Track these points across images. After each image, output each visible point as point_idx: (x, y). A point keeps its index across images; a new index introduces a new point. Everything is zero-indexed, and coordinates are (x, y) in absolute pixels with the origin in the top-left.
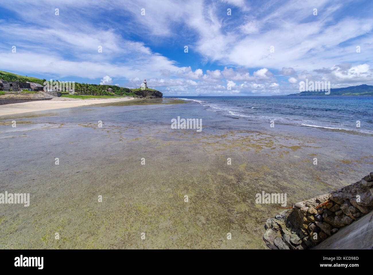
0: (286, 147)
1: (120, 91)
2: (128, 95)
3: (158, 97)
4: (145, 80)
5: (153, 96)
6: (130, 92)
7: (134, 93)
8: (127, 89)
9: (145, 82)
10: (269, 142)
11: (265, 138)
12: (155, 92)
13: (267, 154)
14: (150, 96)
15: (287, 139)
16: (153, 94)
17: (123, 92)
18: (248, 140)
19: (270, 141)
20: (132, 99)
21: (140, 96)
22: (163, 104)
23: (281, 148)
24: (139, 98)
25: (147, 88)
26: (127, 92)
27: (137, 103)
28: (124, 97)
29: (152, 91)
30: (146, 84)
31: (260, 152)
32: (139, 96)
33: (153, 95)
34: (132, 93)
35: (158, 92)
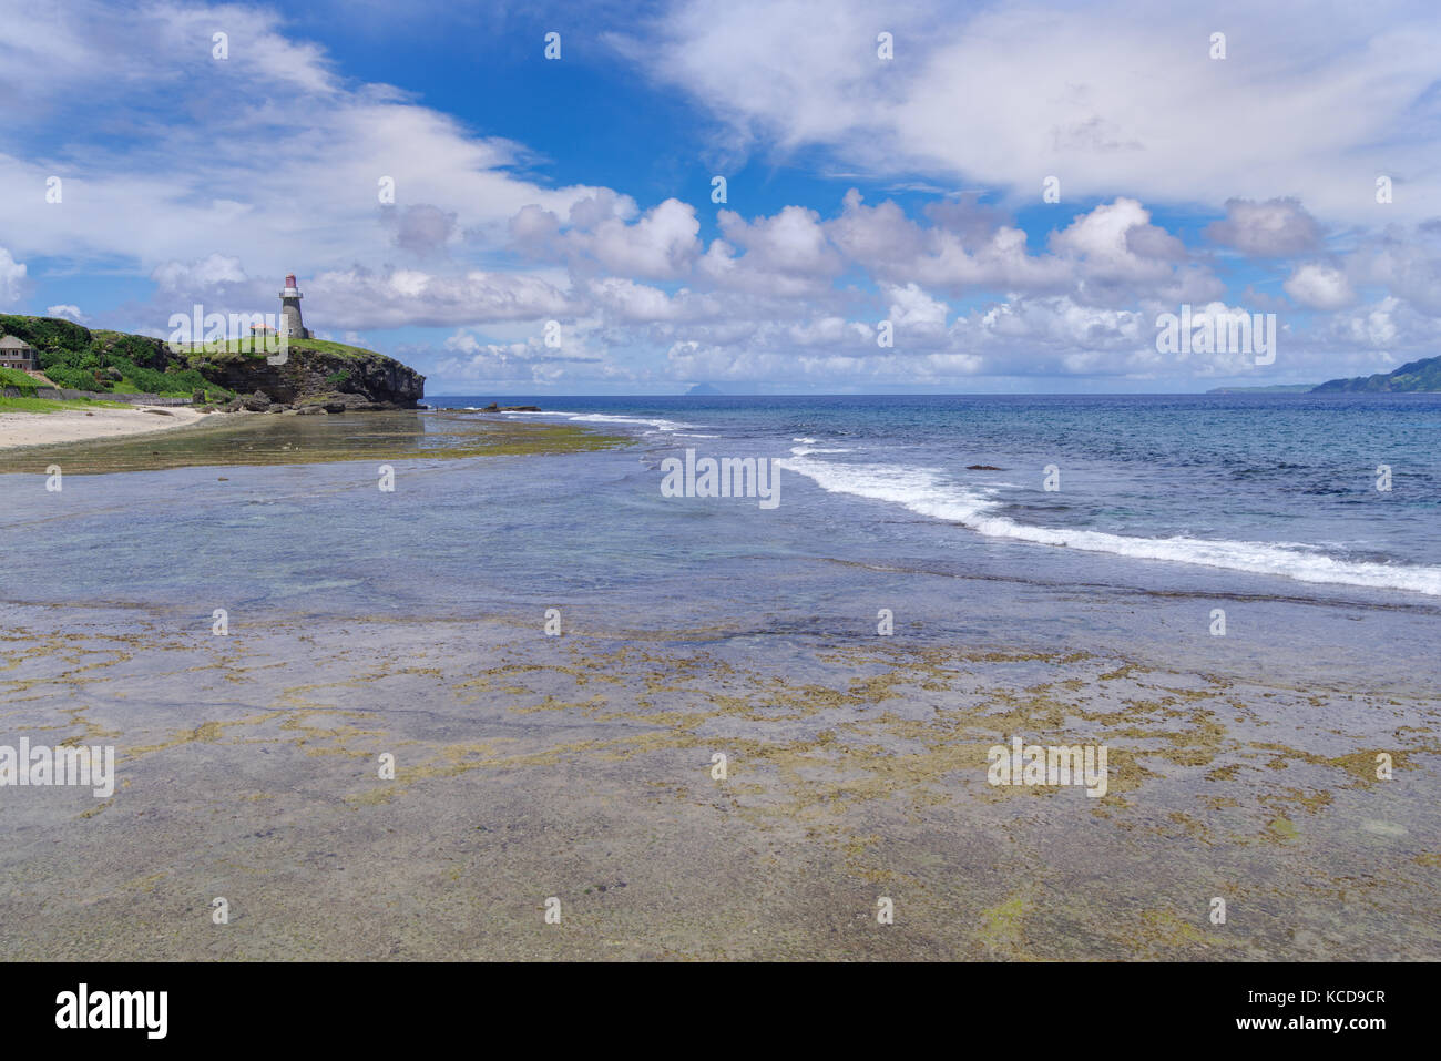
0: (1310, 759)
1: (91, 358)
2: (153, 391)
3: (387, 403)
4: (292, 280)
5: (351, 396)
6: (174, 364)
7: (204, 371)
8: (149, 342)
9: (290, 292)
10: (1193, 726)
11: (1165, 694)
12: (362, 366)
13: (1177, 818)
14: (325, 399)
15: (1314, 702)
16: (350, 380)
17: (110, 369)
18: (1043, 714)
19: (1200, 716)
20: (186, 417)
21: (247, 398)
22: (423, 453)
23: (1273, 765)
24: (243, 411)
25: (306, 334)
26: (146, 364)
27: (219, 449)
28: (125, 400)
29: (340, 362)
30: (297, 306)
31: (1131, 801)
32: (238, 397)
33: (346, 388)
34: (185, 373)
35: (390, 365)
